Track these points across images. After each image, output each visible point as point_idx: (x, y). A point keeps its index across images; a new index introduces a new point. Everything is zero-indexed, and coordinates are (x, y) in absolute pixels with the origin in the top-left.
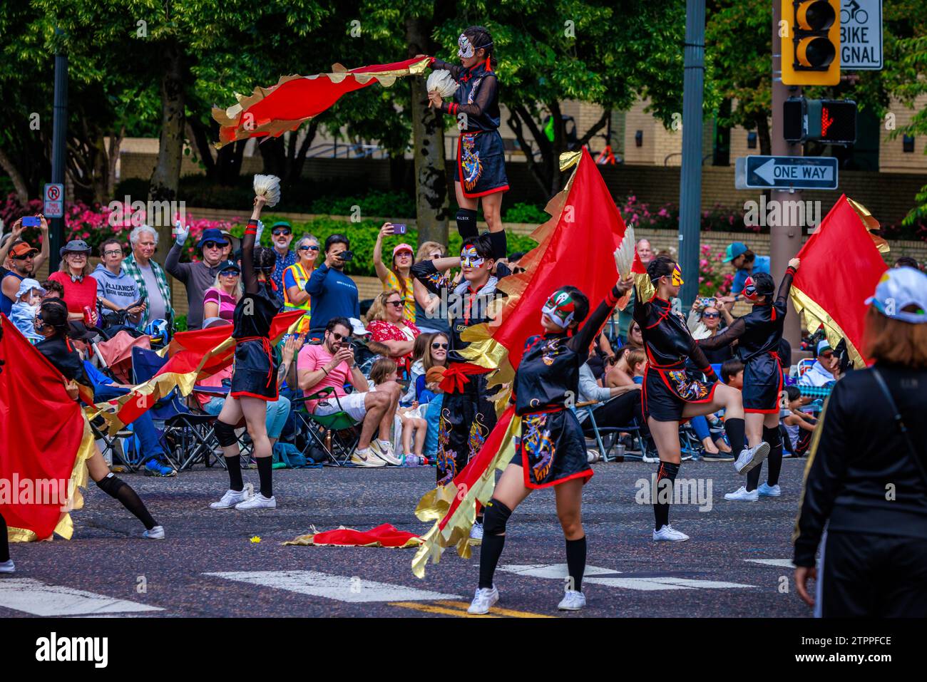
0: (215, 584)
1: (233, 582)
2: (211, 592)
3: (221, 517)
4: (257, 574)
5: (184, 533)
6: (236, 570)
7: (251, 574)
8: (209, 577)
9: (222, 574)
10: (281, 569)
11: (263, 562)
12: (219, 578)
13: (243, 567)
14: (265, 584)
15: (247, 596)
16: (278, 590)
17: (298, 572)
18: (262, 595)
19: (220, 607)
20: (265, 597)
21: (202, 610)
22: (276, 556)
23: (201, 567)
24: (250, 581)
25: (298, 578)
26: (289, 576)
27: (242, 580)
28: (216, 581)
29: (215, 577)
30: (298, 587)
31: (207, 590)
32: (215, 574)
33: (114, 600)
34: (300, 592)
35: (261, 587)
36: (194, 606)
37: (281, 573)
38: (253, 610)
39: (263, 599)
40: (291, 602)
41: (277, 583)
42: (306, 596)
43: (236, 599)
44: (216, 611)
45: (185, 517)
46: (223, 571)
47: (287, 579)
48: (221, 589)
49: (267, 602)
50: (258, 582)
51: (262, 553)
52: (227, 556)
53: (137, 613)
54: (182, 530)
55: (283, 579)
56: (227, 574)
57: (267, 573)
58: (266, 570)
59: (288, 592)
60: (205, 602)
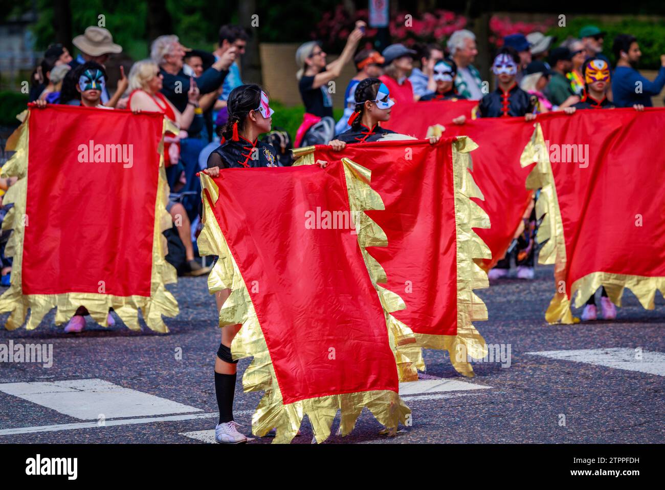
0: (538, 363)
1: (555, 360)
2: (534, 370)
3: (542, 300)
4: (577, 352)
5: (508, 316)
6: (557, 349)
7: (571, 353)
8: (533, 356)
9: (544, 354)
10: (599, 347)
11: (583, 341)
12: (542, 357)
13: (564, 346)
14: (585, 361)
15: (568, 373)
16: (597, 367)
17: (615, 349)
18: (582, 371)
19: (543, 384)
20: (585, 373)
21: (526, 387)
22: (594, 335)
23: (524, 347)
24: (571, 359)
25: (615, 355)
26: (607, 353)
27: (564, 358)
28: (538, 360)
29: (537, 356)
30: (616, 363)
31: (530, 369)
32: (538, 353)
33: (444, 380)
34: (618, 368)
35: (581, 365)
36: (519, 383)
37: (600, 351)
38: (574, 386)
39: (583, 376)
40: (609, 378)
41: (596, 360)
42: (623, 371)
43: (558, 375)
44: (540, 388)
45: (509, 302)
46: (546, 350)
47: (605, 356)
48: (544, 367)
49: (587, 378)
50: (579, 359)
51: (581, 333)
52: (549, 336)
53: (466, 391)
54: (507, 314)
55: (601, 357)
56: (549, 353)
57: (586, 351)
58: (586, 348)
59: (606, 369)
60: (529, 379)
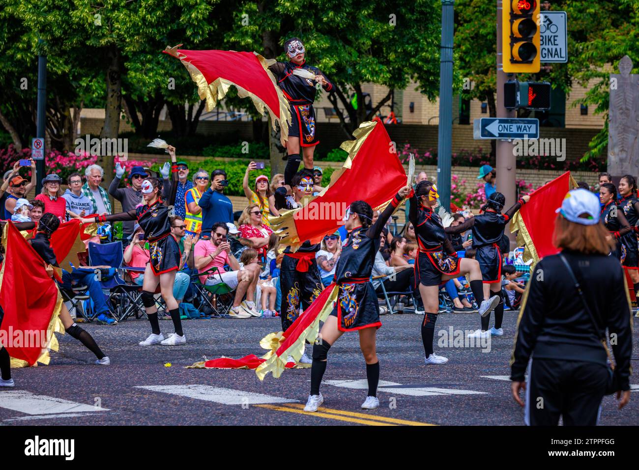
0: (142, 393)
1: (154, 392)
2: (140, 398)
3: (146, 350)
4: (169, 387)
5: (122, 361)
6: (155, 384)
7: (165, 387)
8: (139, 389)
9: (147, 387)
10: (184, 384)
11: (173, 380)
12: (145, 390)
13: (160, 382)
14: (174, 393)
15: (163, 401)
16: (183, 397)
17: (195, 385)
18: (172, 400)
19: (146, 408)
20: (174, 402)
21: (134, 410)
22: (181, 375)
23: (133, 382)
24: (165, 391)
25: (195, 389)
26: (189, 388)
27: (160, 391)
28: (142, 392)
29: (142, 389)
30: (195, 395)
31: (137, 397)
32: (142, 387)
33: (77, 404)
34: (197, 398)
35: (172, 395)
36: (129, 407)
37: (185, 386)
38: (166, 410)
39: (173, 403)
40: (191, 405)
41: (182, 392)
42: (200, 401)
43: (156, 403)
44: (143, 411)
45: (123, 351)
46: (148, 385)
47: (188, 390)
48: (146, 397)
49: (176, 405)
50: (170, 392)
51: (172, 374)
52: (150, 376)
53: (93, 412)
54: (121, 359)
55: (185, 390)
56: (150, 387)
57: (176, 386)
58: (175, 384)
59: (189, 399)
60: (136, 405)
